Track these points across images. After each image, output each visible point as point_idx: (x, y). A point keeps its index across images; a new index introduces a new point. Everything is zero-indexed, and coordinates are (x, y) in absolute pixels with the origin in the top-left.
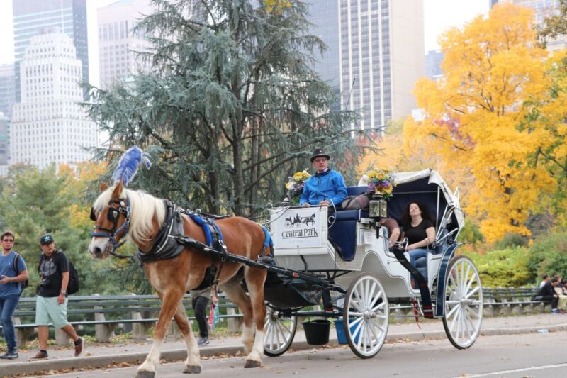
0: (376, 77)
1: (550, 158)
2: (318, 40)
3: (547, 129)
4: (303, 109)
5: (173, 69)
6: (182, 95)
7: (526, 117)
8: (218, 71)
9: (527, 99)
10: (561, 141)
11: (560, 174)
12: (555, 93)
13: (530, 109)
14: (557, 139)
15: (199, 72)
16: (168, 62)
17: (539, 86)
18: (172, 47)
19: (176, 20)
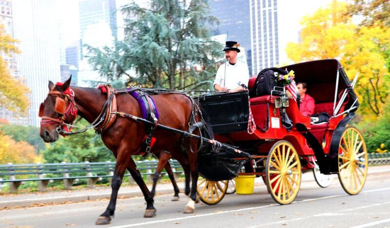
0: (271, 43)
1: (359, 85)
2: (215, 19)
3: (356, 69)
4: (210, 57)
5: (135, 36)
6: (137, 50)
7: (346, 63)
8: (157, 35)
9: (346, 53)
10: (364, 75)
11: (364, 93)
12: (361, 50)
13: (348, 58)
14: (362, 74)
15: (147, 37)
16: (132, 32)
17: (352, 45)
18: (134, 24)
19: (135, 8)
